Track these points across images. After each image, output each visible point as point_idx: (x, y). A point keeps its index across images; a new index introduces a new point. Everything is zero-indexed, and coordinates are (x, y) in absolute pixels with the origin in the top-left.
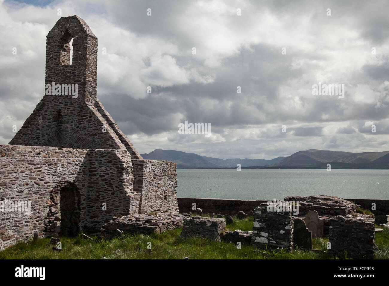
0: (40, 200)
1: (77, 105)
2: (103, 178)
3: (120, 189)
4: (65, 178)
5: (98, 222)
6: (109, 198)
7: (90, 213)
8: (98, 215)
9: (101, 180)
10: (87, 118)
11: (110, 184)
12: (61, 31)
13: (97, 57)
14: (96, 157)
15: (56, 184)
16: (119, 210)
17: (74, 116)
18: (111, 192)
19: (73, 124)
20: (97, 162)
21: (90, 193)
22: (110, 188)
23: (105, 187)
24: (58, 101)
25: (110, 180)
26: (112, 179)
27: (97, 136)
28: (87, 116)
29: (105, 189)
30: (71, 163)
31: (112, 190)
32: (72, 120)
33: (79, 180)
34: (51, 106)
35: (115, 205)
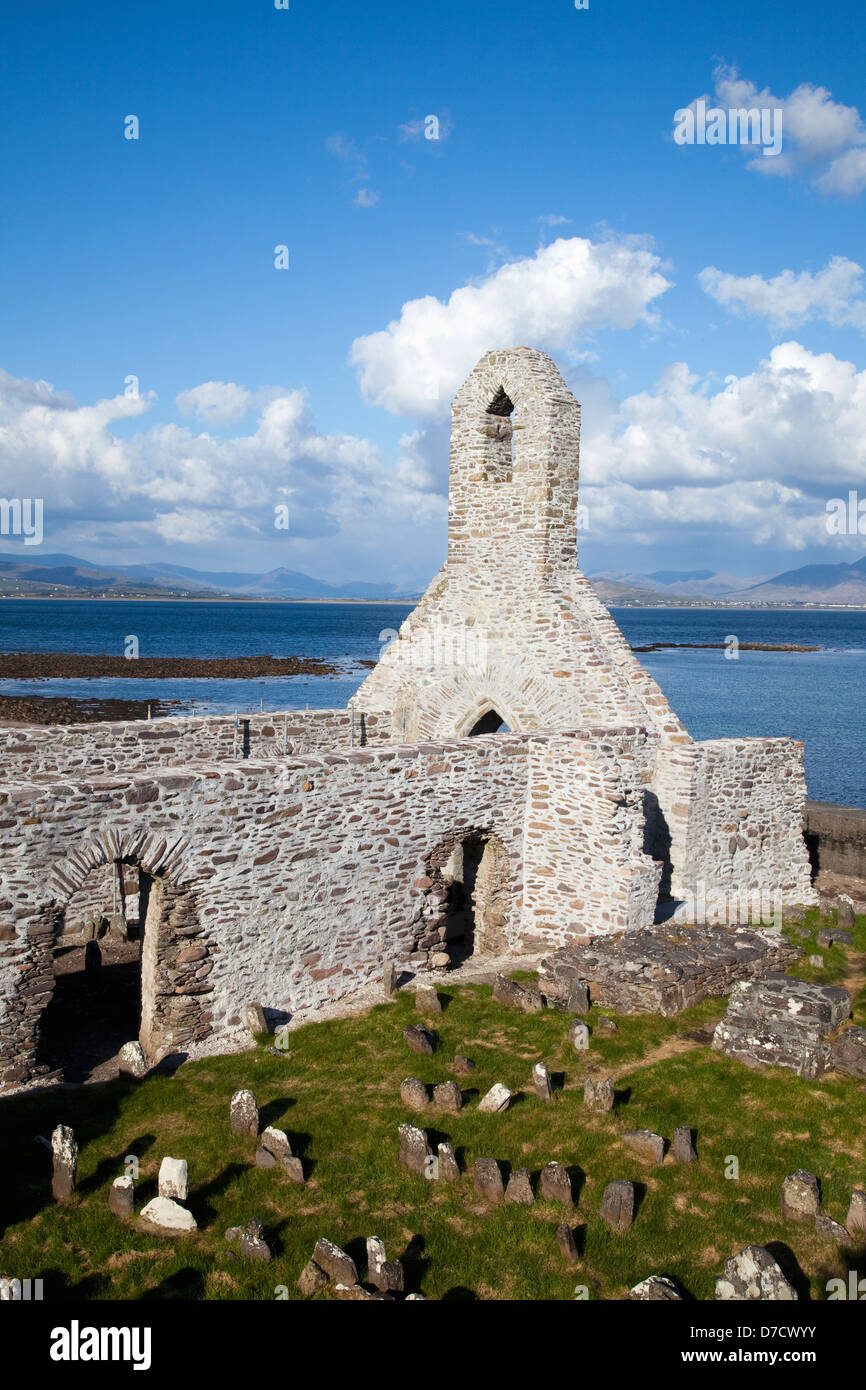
0: (401, 880)
1: (525, 590)
2: (564, 817)
3: (606, 852)
4: (464, 821)
5: (552, 927)
6: (577, 871)
7: (534, 900)
8: (552, 909)
9: (561, 820)
10: (547, 628)
11: (581, 834)
12: (486, 391)
13: (578, 456)
14: (548, 760)
15: (440, 836)
16: (602, 904)
17: (518, 619)
18: (582, 855)
19: (514, 640)
20: (551, 773)
21: (533, 851)
22: (580, 846)
23: (570, 842)
24: (478, 577)
25: (582, 823)
26: (586, 822)
27: (572, 678)
28: (548, 621)
29: (569, 845)
30: (480, 781)
31: (586, 850)
32: (510, 630)
33: (504, 821)
34: (463, 591)
35: (593, 889)
